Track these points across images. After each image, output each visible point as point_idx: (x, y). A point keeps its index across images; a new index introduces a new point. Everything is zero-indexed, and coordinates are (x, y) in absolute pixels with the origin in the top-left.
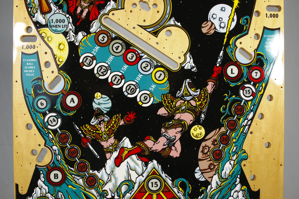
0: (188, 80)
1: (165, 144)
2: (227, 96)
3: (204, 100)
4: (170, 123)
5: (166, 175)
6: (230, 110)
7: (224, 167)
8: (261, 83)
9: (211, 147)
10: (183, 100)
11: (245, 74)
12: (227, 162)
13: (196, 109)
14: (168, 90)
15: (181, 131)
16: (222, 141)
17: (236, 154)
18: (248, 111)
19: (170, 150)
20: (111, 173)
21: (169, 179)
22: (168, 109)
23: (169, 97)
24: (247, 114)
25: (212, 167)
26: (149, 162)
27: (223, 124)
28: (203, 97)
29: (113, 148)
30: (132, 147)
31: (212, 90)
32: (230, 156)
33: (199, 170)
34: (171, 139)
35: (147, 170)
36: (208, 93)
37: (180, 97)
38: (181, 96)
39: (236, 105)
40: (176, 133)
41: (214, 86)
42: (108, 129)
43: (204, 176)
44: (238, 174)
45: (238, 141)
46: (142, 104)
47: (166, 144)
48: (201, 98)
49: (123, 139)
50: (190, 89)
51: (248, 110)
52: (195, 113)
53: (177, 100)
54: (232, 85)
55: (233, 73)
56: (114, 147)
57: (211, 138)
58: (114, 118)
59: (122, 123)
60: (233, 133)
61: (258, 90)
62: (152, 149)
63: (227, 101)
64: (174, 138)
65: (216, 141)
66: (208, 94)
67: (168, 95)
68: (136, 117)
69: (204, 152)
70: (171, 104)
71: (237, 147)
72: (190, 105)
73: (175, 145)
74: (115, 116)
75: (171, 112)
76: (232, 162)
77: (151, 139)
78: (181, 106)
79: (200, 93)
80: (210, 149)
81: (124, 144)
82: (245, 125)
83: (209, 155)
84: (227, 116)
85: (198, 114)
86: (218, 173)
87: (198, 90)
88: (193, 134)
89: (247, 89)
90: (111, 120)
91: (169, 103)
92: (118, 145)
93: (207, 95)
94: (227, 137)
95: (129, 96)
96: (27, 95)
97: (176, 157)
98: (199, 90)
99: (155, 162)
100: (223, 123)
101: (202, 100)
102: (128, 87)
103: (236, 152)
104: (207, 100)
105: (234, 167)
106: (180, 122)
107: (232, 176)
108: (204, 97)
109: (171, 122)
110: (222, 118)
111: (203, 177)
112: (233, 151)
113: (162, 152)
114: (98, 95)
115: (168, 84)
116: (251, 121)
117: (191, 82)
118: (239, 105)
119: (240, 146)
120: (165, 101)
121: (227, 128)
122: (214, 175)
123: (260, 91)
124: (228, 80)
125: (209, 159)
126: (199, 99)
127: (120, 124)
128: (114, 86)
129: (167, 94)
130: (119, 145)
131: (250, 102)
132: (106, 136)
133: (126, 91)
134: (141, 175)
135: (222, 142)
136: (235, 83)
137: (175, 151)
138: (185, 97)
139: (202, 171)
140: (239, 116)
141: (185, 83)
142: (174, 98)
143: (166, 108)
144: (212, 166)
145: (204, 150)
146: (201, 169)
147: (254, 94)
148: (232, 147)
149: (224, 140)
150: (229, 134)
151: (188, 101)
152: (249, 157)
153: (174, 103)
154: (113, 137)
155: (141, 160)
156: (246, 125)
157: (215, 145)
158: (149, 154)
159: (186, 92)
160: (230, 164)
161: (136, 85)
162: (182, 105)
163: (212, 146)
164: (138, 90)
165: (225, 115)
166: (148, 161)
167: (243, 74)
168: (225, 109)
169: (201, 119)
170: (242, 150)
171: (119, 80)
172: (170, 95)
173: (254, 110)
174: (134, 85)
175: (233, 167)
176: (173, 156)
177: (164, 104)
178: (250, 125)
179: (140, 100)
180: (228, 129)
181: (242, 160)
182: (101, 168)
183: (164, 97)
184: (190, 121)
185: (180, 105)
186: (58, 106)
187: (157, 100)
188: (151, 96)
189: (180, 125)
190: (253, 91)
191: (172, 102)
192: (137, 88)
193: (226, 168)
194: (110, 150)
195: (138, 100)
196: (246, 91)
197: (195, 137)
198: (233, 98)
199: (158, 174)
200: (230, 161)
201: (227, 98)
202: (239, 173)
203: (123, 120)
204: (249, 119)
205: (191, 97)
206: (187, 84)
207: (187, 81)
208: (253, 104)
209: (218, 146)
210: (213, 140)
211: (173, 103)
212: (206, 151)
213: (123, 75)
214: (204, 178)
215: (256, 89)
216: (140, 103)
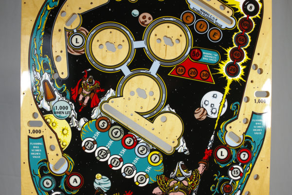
0: (181, 162)
3: (195, 180)
6: (219, 189)
8: (248, 164)
10: (176, 180)
11: (234, 156)
13: (188, 189)
14: (163, 171)
18: (236, 190)
23: (164, 178)
24: (235, 192)
31: (203, 171)
36: (199, 174)
38: (174, 176)
39: (224, 185)
41: (205, 168)
46: (139, 184)
48: (193, 178)
50: (182, 171)
52: (187, 192)
53: (170, 180)
54: (222, 166)
55: (223, 155)
63: (217, 181)
67: (163, 176)
70: (165, 184)
72: (182, 184)
74: (114, 194)
75: (165, 192)
78: (174, 186)
85: (190, 193)
91: (163, 183)
93: (199, 176)
95: (127, 177)
96: (34, 175)
98: (191, 171)
101: (193, 180)
102: (126, 169)
104: (198, 180)
108: (195, 178)
114: (98, 176)
115: (163, 166)
117: (184, 164)
118: (228, 184)
120: (159, 181)
123: (247, 171)
124: (218, 162)
126: (191, 180)
128: (113, 168)
129: (161, 176)
131: (238, 181)
133: (124, 172)
136: (224, 165)
138: (178, 178)
140: (227, 194)
141: (178, 165)
142: (168, 179)
143: (161, 188)
147: (241, 174)
151: (181, 181)
153: (168, 183)
159: (179, 173)
161: (134, 168)
164: (135, 172)
165: (215, 193)
167: (232, 156)
168: (214, 188)
171: (118, 162)
173: (241, 189)
174: (132, 167)
177: (159, 184)
179: (137, 181)
183: (159, 178)
186: (62, 186)
187: (153, 180)
188: (147, 177)
190: (240, 172)
191: (166, 182)
192: (134, 170)
195: (135, 180)
196: (234, 171)
198: (222, 178)
201: (217, 178)
205: (183, 178)
206: (180, 166)
208: (240, 183)
213: (121, 158)
215: (243, 170)
216: (137, 184)
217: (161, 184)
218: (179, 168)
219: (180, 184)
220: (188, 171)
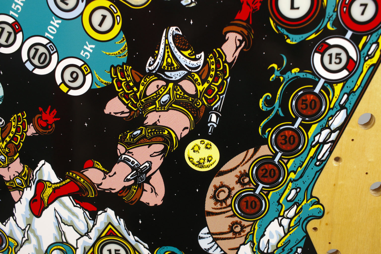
0: (173, 29)
1: (129, 177)
2: (278, 70)
3: (215, 79)
4: (135, 133)
5: (136, 238)
6: (284, 105)
7: (265, 231)
8: (374, 35)
9: (234, 188)
10: (163, 79)
11: (329, 11)
12: (273, 221)
13: (196, 103)
14: (125, 55)
15: (163, 151)
16: (263, 176)
17: (296, 206)
18: (332, 109)
19: (140, 190)
20: (26, 227)
21: (144, 246)
22: (127, 101)
23: (129, 73)
24: (329, 115)
25: (238, 229)
26: (99, 213)
27: (266, 137)
28: (213, 73)
29: (21, 181)
30: (59, 181)
31: (237, 54)
32: (279, 210)
33: (208, 233)
34: (141, 167)
35: (95, 226)
36: (226, 61)
37: (154, 72)
38: (157, 69)
39: (299, 94)
40: (151, 156)
41: (243, 45)
42: (5, 143)
43: (218, 246)
44: (298, 246)
45: (301, 177)
46: (68, 89)
47: (131, 178)
48: (208, 75)
49: (38, 165)
50: (178, 53)
51: (332, 106)
52: (193, 112)
53: (148, 80)
54: (292, 40)
55: (296, 6)
56: (23, 179)
57: (235, 168)
58: (15, 121)
59: (31, 131)
60: (289, 160)
61: (365, 55)
62: (100, 187)
63: (277, 82)
64: (146, 166)
65: (247, 175)
66: (226, 64)
67: (126, 68)
68: (59, 119)
69: (219, 197)
70: (135, 89)
71: (298, 190)
72: (180, 91)
73: (151, 181)
74: (15, 115)
75: (135, 109)
76: (285, 222)
77: (96, 166)
78: (159, 94)
79: (205, 62)
80: (233, 192)
81: (42, 175)
82: (321, 140)
83: (231, 205)
84: (277, 120)
85: (202, 114)
86: (252, 242)
87: (199, 55)
88: (191, 160)
89: (334, 51)
90: (9, 124)
91: (129, 88)
92: (32, 176)
93: (225, 67)
94: (275, 168)
95: (38, 72)
97: (156, 205)
98: (203, 54)
99: (110, 212)
100: (266, 136)
101: (210, 79)
102: (33, 52)
103: (296, 200)
104: (224, 79)
105: (289, 231)
106: (159, 132)
107: (283, 250)
108: (216, 73)
109: (139, 132)
110: (262, 124)
111: (217, 248)
112: (289, 198)
113: (123, 194)
115: (124, 39)
116: (338, 132)
117: (181, 33)
118: (310, 92)
119: (307, 189)
120: (119, 82)
121: (275, 147)
122: (241, 245)
123: (371, 55)
124: (282, 27)
125: (231, 213)
126: (203, 77)
127: (29, 134)
128: (2, 50)
129: (122, 67)
130: (33, 175)
131: (341, 85)
132: (5, 158)
133: (29, 60)
134: (85, 235)
135: (262, 179)
136: (300, 36)
137: (152, 192)
138: (167, 73)
139: (214, 236)
140: (307, 119)
141: (167, 38)
142: (142, 76)
143: (124, 99)
144: (237, 227)
145: (219, 193)
146: (212, 231)
147: (351, 65)
148: (287, 191)
149: (268, 174)
150: (278, 162)
151: (176, 83)
152: (328, 213)
153: (141, 88)
154: (18, 160)
155: (81, 207)
156: (325, 142)
157: (243, 184)
158: (96, 196)
159: (169, 60)
160: (280, 225)
161: (50, 46)
162: (161, 93)
163: (238, 187)
164: (55, 57)
165: (271, 116)
166: (95, 209)
167: (323, 10)
168: (270, 102)
169: (209, 125)
170: (312, 197)
171: (10, 34)
172: (130, 67)
173: (349, 106)
174: (45, 46)
175: (286, 232)
176: (149, 204)
177: (119, 89)
178: (335, 143)
179: (63, 82)
180: (278, 150)
181: (309, 219)
182: (8, 218)
183: (116, 74)
184: (183, 130)
185: (155, 92)
187: (101, 80)
188: (87, 71)
189: (160, 138)
190: (349, 58)
191: (137, 85)
192: (52, 52)
193: (271, 233)
194: (17, 185)
195: (58, 80)
196: (330, 55)
197: (196, 165)
198: (294, 76)
199: (119, 235)
200: (280, 218)
201: (277, 73)
202: (302, 244)
203: (31, 124)
204: (333, 128)
205: (182, 73)
206: (170, 39)
207: (170, 32)
208: (348, 91)
209: (252, 186)
210: (239, 174)
211: (138, 88)
212: (222, 196)
213: (16, 23)
214: (219, 249)
215: (359, 52)
216: (64, 88)
217: (123, 90)
218: (167, 45)
219: (174, 89)
220: (195, 54)
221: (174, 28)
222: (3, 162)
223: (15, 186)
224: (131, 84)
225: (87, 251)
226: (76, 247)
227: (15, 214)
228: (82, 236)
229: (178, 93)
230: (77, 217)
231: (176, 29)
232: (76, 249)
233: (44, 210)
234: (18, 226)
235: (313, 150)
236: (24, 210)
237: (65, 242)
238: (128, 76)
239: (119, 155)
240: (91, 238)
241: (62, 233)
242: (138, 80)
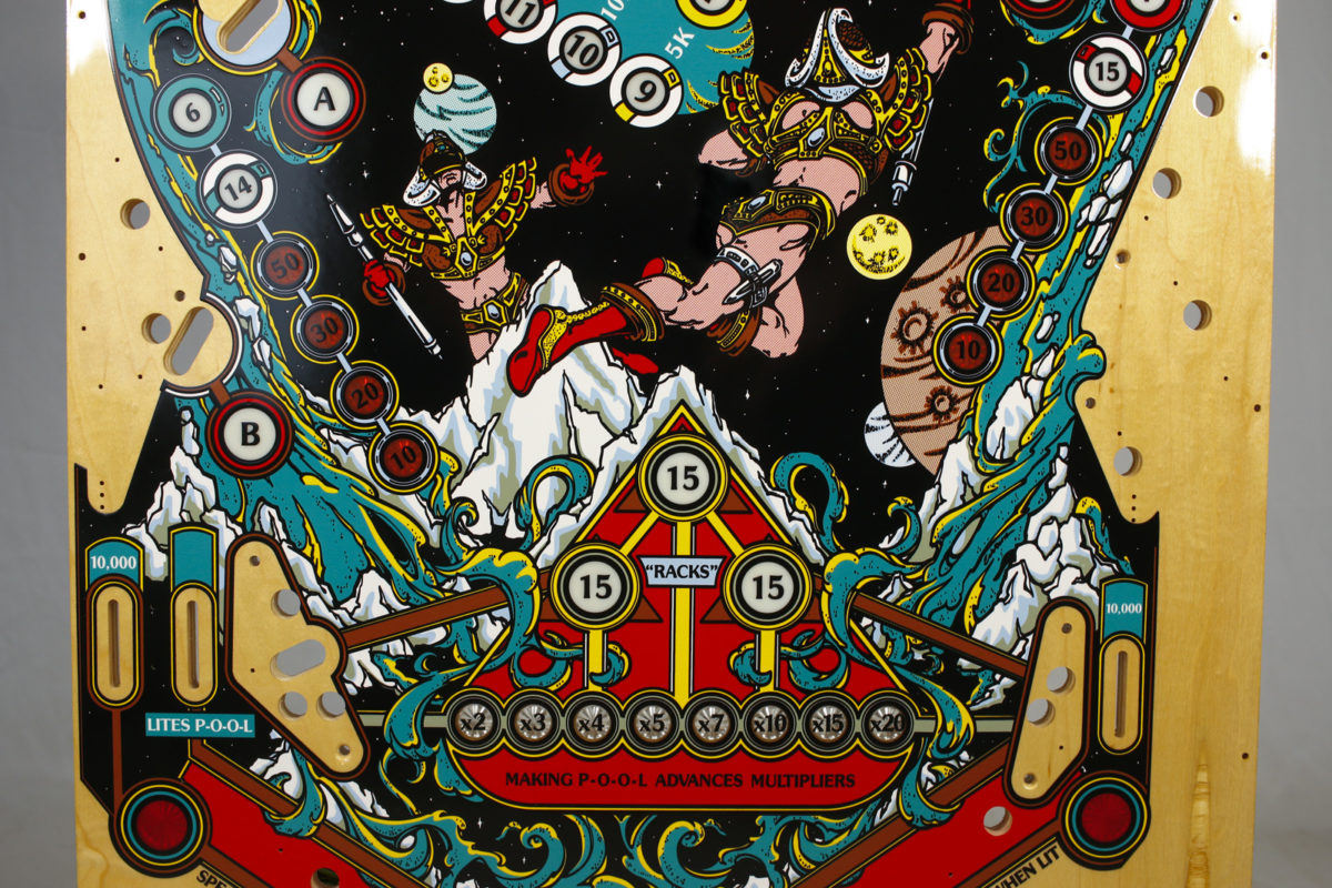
0: (837, 13)
1: (733, 295)
2: (1014, 89)
3: (907, 104)
4: (754, 203)
5: (735, 434)
6: (1026, 151)
7: (997, 408)
8: (1168, 33)
9: (937, 314)
10: (814, 100)
12: (1011, 384)
13: (872, 144)
14: (749, 55)
15: (806, 239)
16: (991, 289)
17: (1052, 352)
18: (1108, 159)
19: (754, 323)
20: (489, 422)
21: (750, 454)
22: (745, 139)
23: (754, 86)
24: (1102, 171)
25: (944, 406)
26: (662, 377)
27: (996, 211)
28: (903, 91)
29: (499, 309)
30: (583, 306)
31: (946, 59)
32: (1023, 361)
33: (884, 418)
34: (760, 273)
35: (650, 411)
36: (926, 71)
37: (800, 86)
38: (804, 81)
39: (1052, 131)
40: (781, 249)
41: (956, 43)
42: (479, 224)
43: (905, 447)
44: (1060, 441)
45: (1061, 290)
46: (631, 114)
47: (738, 297)
48: (896, 94)
49: (545, 272)
51: (1107, 155)
52: (866, 162)
53: (787, 100)
54: (1038, 38)
56: (504, 305)
57: (940, 273)
58: (509, 179)
59: (541, 198)
60: (1037, 255)
61: (1156, 66)
62: (671, 317)
63: (1014, 110)
64: (771, 270)
65: (962, 287)
66: (926, 76)
67: (749, 77)
68: (604, 174)
69: (908, 335)
70: (762, 117)
71: (1056, 317)
72: (845, 122)
73: (778, 303)
74: (513, 166)
75: (759, 155)
76: (1034, 387)
77: (670, 271)
78: (806, 127)
79: (891, 71)
80: (937, 323)
81: (548, 294)
82: (1092, 218)
83: (930, 353)
84: (1014, 178)
85: (882, 166)
86: (972, 434)
87: (881, 59)
88: (859, 256)
89: (1106, 59)
90: (496, 185)
91: (751, 114)
92: (525, 298)
93: (924, 81)
94: (1013, 272)
95: (576, 80)
96: (129, 74)
97: (783, 355)
98: (887, 56)
99: (687, 375)
100: (996, 209)
101: (899, 102)
102: (571, 42)
103: (1053, 340)
104: (922, 103)
105: (1042, 408)
106: (802, 199)
107: (1032, 451)
108: (908, 91)
109: (762, 199)
110: (988, 187)
111: (901, 452)
112: (1040, 336)
113: (719, 333)
114: (437, 73)
115: (749, 27)
116: (1120, 201)
117: (850, 20)
118: (1069, 128)
119: (1072, 315)
120: (733, 103)
121: (1012, 230)
122: (950, 442)
123: (1165, 66)
124: (1020, 16)
125: (931, 369)
126: (887, 98)
127: (535, 205)
128: (510, 37)
129: (742, 75)
130: (529, 296)
131: (1119, 117)
132: (473, 257)
133: (562, 56)
134: (623, 434)
135: (991, 295)
136: (1051, 32)
137: (777, 327)
138: (822, 89)
139: (896, 424)
140: (1066, 177)
141: (825, 27)
142: (776, 93)
143: (739, 136)
144: (942, 400)
145: (908, 326)
146: (892, 413)
147: (1134, 83)
148: (1036, 320)
149: (1000, 285)
150: (1019, 259)
151: (838, 107)
152: (1113, 366)
153: (774, 114)
154: (502, 261)
155: (626, 366)
156: (1099, 221)
157: (955, 306)
158: (661, 338)
159: (828, 66)
160: (1026, 394)
161: (607, 34)
162: (809, 125)
163: (945, 313)
164: (614, 54)
165: (1004, 171)
166: (654, 368)
168: (1002, 146)
169: (894, 186)
170: (1081, 332)
171: (531, 7)
172: (757, 76)
173: (1136, 154)
174: (597, 33)
175: (1037, 409)
176: (768, 352)
177: (731, 115)
178: (1116, 223)
179: (625, 100)
180: (1017, 237)
181: (1078, 379)
182: (449, 401)
183: (728, 88)
184: (846, 197)
185: (799, 123)
186: (263, 124)
187: (700, 98)
188: (673, 81)
189: (801, 212)
190: (1130, 70)
191: (767, 109)
192: (609, 44)
193: (1007, 412)
194: (487, 319)
195: (615, 96)
196: (1100, 65)
197: (867, 267)
198: (1041, 99)
199: (699, 430)
200: (1024, 379)
201: (1013, 94)
202: (1067, 438)
203: (545, 184)
204: (1111, 194)
205: (850, 89)
206: (832, 29)
207: (833, 16)
208: (1132, 127)
209: (972, 310)
210: (947, 285)
211: (768, 116)
212: (915, 332)
214: (906, 454)
215: (1145, 61)
216: (624, 113)
217: (740, 118)
218: (826, 40)
219: (834, 118)
220: (874, 57)
221: (840, 10)
222: (465, 268)
223: (482, 322)
224: (756, 107)
225: (621, 474)
226: (597, 466)
227: (470, 391)
228: (616, 437)
229: (841, 125)
230: (612, 390)
231: (843, 13)
232: (596, 471)
233: (539, 377)
234: (471, 420)
235: (1080, 236)
236: (493, 380)
237: (574, 456)
238: (752, 92)
239: (719, 246)
240: (634, 442)
241: (571, 432)
242: (768, 98)
